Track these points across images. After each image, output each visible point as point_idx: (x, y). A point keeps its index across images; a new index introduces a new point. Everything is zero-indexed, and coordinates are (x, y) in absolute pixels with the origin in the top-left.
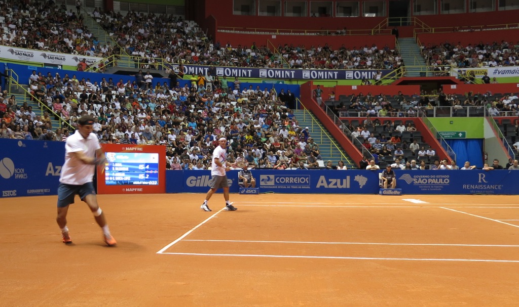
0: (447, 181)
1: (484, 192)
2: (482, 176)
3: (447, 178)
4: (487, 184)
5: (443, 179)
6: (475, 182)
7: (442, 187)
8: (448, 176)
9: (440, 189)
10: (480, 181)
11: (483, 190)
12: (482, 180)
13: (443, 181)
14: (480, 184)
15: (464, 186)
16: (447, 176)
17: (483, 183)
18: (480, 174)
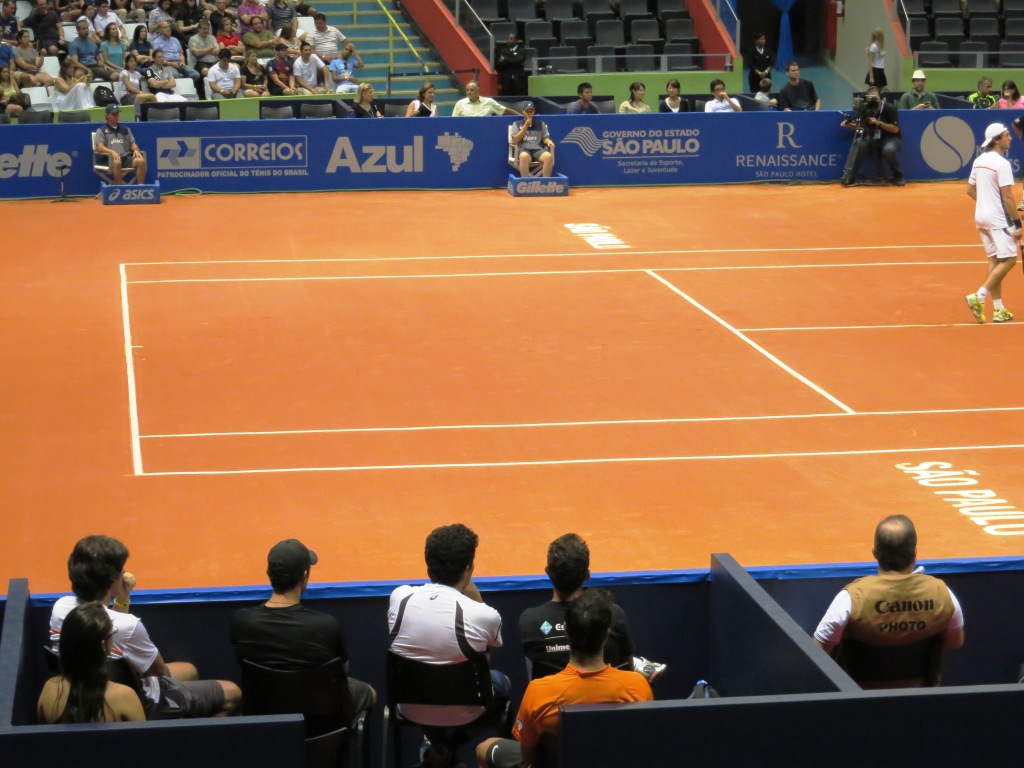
0: (692, 145)
1: (791, 174)
2: (786, 130)
3: (692, 137)
4: (799, 153)
5: (684, 139)
6: (768, 145)
7: (679, 163)
8: (696, 132)
9: (675, 170)
10: (781, 145)
11: (788, 169)
12: (786, 141)
13: (683, 147)
14: (781, 152)
15: (740, 160)
16: (692, 132)
17: (789, 150)
18: (781, 125)
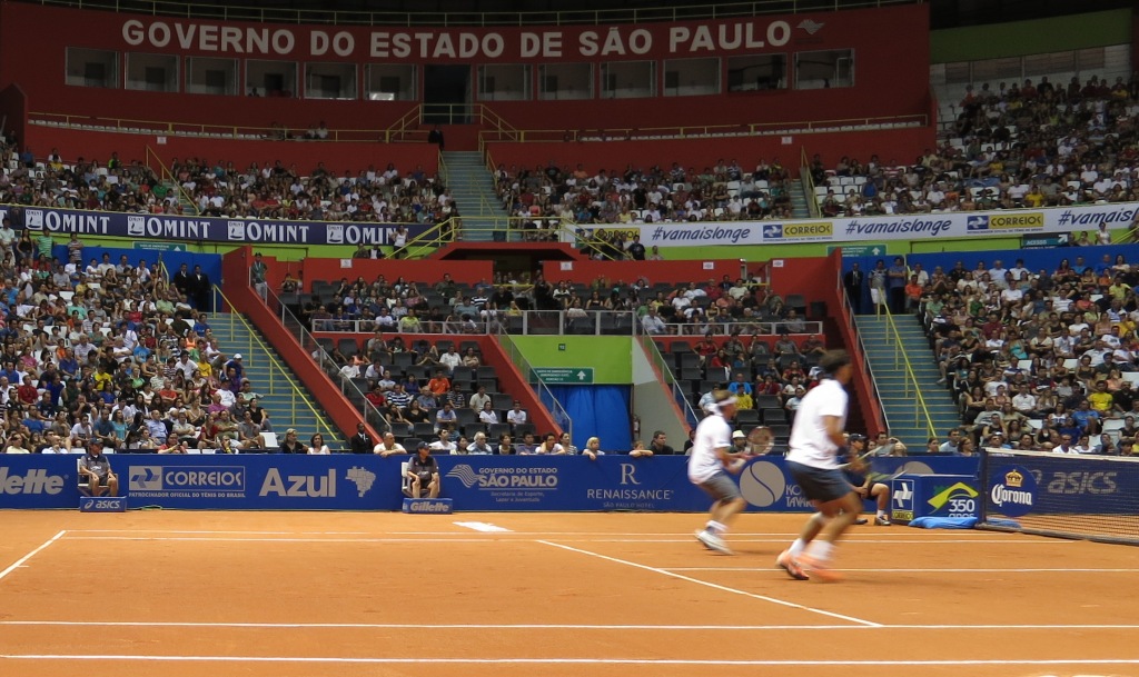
0: (552, 481)
1: (632, 505)
2: (629, 470)
3: (551, 474)
4: (639, 488)
5: (545, 476)
6: (614, 483)
7: (541, 494)
8: (555, 470)
9: (538, 500)
10: (624, 482)
11: (631, 501)
12: (628, 478)
13: (544, 481)
14: (624, 487)
15: (590, 493)
16: (551, 470)
17: (630, 486)
18: (624, 466)
